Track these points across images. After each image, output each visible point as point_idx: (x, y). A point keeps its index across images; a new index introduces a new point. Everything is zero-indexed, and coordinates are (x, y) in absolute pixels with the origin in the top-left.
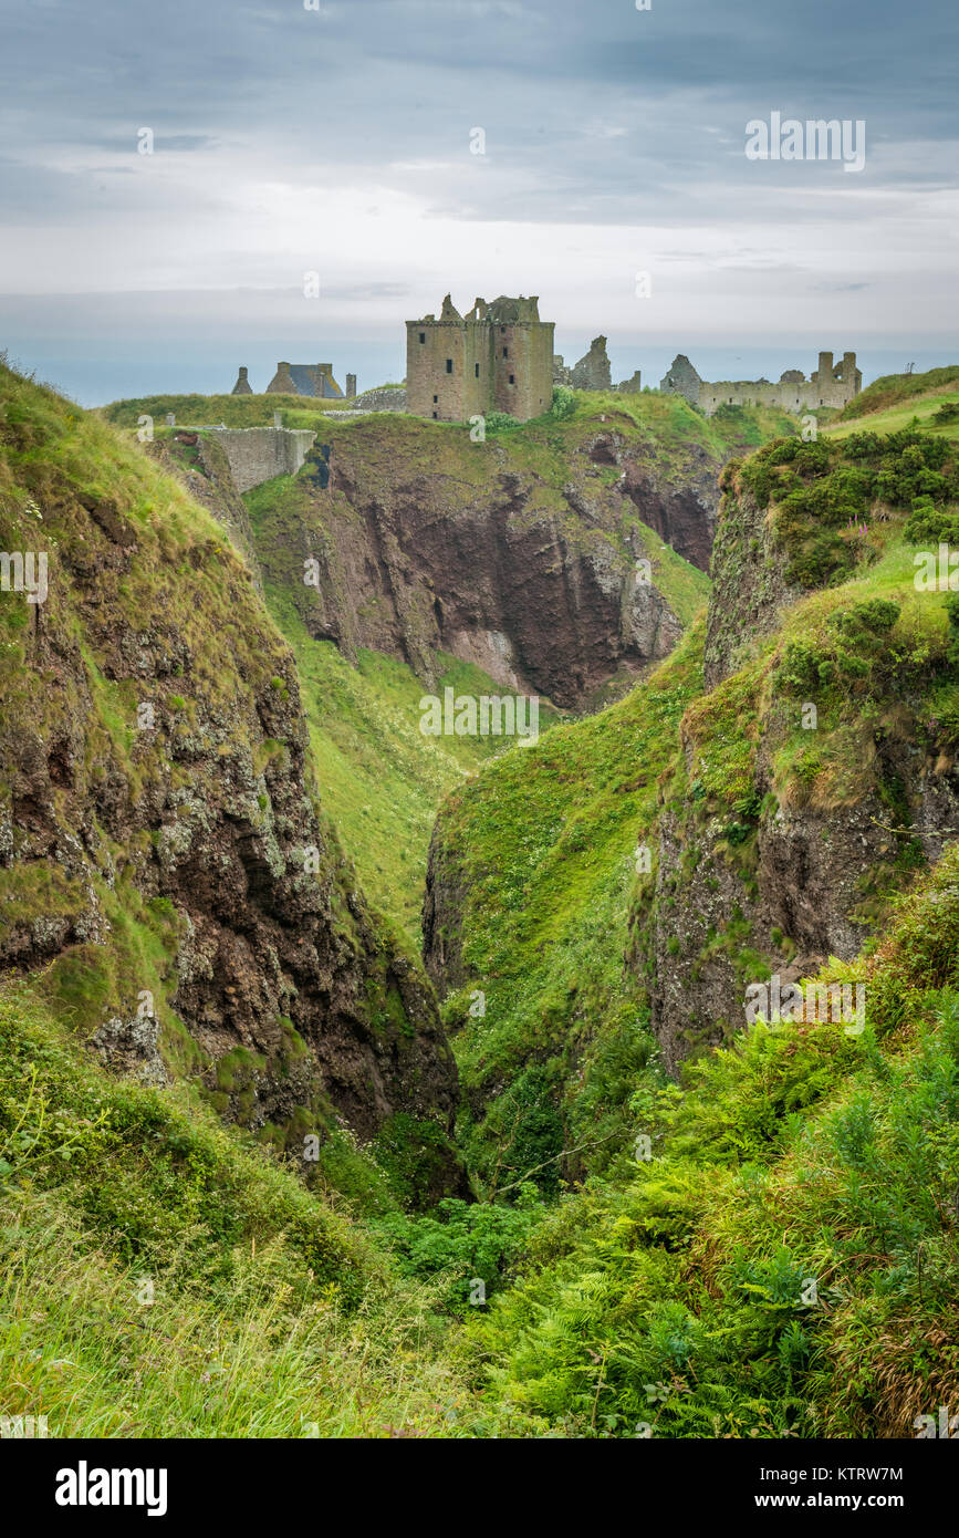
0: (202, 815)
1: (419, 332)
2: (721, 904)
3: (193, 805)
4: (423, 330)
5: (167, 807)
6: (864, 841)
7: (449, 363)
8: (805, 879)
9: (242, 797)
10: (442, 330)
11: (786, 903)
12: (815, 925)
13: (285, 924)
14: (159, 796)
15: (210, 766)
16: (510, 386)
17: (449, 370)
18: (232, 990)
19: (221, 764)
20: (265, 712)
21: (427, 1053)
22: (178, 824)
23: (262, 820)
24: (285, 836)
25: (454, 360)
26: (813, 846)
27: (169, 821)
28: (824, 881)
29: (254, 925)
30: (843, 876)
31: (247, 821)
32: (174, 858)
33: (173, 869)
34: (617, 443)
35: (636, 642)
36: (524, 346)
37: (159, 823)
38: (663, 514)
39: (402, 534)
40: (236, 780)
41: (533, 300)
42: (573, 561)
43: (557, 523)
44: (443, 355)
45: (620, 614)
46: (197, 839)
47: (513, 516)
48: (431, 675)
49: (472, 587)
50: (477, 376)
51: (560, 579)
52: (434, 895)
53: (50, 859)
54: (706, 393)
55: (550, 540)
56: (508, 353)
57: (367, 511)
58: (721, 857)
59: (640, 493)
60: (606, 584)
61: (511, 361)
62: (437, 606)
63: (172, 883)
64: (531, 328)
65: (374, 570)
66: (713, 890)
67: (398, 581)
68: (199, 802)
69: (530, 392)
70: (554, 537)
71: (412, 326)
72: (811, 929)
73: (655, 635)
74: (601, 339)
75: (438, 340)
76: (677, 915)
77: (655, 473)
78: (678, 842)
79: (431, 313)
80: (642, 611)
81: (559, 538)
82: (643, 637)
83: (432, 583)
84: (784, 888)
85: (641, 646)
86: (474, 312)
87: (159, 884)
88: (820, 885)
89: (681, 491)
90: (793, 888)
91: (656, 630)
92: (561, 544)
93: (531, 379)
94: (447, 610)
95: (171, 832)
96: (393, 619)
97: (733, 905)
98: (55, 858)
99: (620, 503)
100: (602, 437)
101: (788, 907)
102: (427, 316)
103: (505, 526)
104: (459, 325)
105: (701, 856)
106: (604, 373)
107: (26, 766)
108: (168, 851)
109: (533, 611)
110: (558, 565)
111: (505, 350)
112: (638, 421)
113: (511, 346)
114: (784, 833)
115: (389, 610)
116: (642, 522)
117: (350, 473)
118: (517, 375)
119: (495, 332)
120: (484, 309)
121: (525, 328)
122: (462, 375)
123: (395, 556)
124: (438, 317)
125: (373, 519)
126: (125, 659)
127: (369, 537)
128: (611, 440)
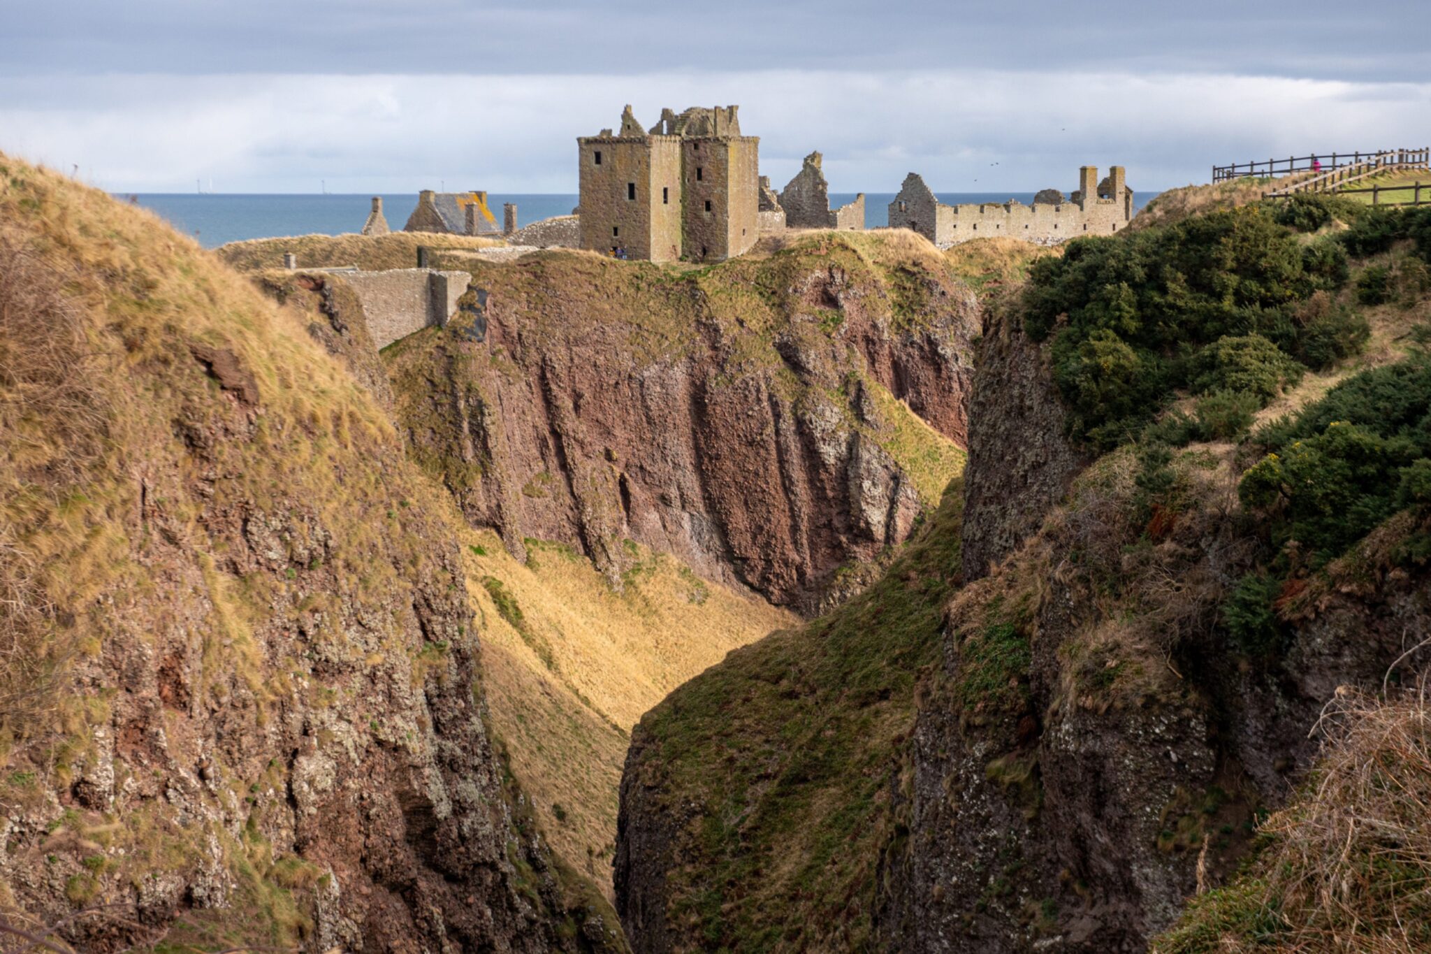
0: (349, 743)
1: (593, 151)
2: (995, 840)
4: (597, 148)
5: (305, 732)
6: (1173, 756)
7: (631, 187)
8: (1102, 805)
9: (397, 719)
10: (621, 148)
11: (1077, 836)
12: (1116, 862)
13: (451, 878)
14: (295, 719)
15: (357, 682)
16: (707, 214)
17: (632, 196)
19: (372, 678)
20: (425, 612)
22: (319, 753)
23: (422, 746)
24: (450, 767)
25: (638, 183)
26: (1109, 763)
27: (306, 751)
28: (1124, 807)
29: (413, 880)
30: (1148, 801)
31: (404, 746)
32: (313, 797)
33: (314, 810)
34: (838, 280)
35: (867, 523)
36: (722, 166)
37: (295, 753)
38: (896, 365)
39: (577, 396)
40: (390, 697)
41: (731, 109)
42: (788, 425)
43: (767, 379)
44: (623, 178)
45: (847, 489)
46: (342, 771)
47: (712, 371)
48: (616, 568)
49: (664, 459)
50: (666, 202)
51: (773, 446)
52: (628, 841)
53: (160, 799)
54: (944, 216)
55: (759, 400)
56: (703, 174)
57: (534, 369)
58: (993, 781)
59: (868, 340)
60: (830, 453)
61: (706, 184)
62: (623, 483)
63: (312, 829)
64: (730, 144)
65: (544, 441)
66: (984, 822)
67: (574, 453)
68: (344, 725)
69: (731, 221)
70: (764, 396)
71: (585, 143)
72: (1110, 868)
73: (890, 516)
74: (814, 156)
75: (617, 160)
76: (940, 854)
77: (885, 317)
78: (938, 763)
79: (607, 128)
80: (874, 484)
81: (771, 397)
82: (876, 516)
83: (615, 455)
84: (1073, 816)
85: (874, 529)
86: (660, 125)
87: (296, 830)
88: (1120, 811)
89: (917, 338)
90: (1085, 817)
91: (892, 508)
92: (775, 405)
93: (731, 205)
94: (635, 488)
95: (309, 766)
96: (568, 500)
97: (1010, 841)
98: (167, 798)
99: (844, 353)
100: (819, 274)
101: (1080, 841)
102: (603, 132)
103: (703, 384)
104: (643, 142)
105: (968, 779)
106: (819, 196)
107: (130, 682)
108: (306, 787)
109: (740, 488)
110: (770, 430)
111: (699, 171)
112: (863, 255)
113: (706, 166)
114: (1072, 747)
115: (564, 488)
116: (873, 377)
117: (512, 323)
118: (714, 201)
119: (687, 149)
120: (672, 122)
121: (722, 143)
122: (647, 201)
123: (570, 423)
124: (616, 133)
125: (543, 378)
126: (250, 548)
127: (538, 401)
128: (832, 276)
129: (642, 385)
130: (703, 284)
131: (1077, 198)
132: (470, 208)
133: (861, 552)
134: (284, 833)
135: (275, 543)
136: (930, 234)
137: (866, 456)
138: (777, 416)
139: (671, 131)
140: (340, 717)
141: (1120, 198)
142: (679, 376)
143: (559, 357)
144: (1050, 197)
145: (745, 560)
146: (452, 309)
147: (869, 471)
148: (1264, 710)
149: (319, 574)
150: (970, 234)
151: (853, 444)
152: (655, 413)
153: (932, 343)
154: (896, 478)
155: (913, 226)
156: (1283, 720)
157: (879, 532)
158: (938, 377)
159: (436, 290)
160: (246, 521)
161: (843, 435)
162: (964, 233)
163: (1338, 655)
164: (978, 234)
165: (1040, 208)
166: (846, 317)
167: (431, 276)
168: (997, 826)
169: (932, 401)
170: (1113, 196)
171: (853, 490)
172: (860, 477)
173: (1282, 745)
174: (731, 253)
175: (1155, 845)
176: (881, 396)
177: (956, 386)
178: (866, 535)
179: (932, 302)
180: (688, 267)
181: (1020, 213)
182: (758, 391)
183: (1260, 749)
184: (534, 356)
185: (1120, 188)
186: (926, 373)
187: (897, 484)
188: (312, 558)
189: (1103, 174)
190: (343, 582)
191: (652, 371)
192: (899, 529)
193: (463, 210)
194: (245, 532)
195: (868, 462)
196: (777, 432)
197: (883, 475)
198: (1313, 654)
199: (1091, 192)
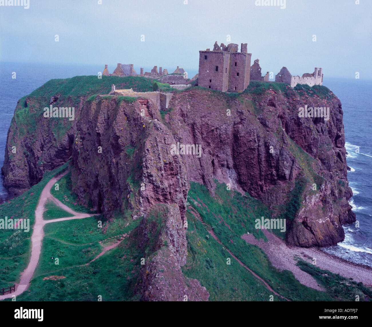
1: (205, 55)
4: (206, 54)
7: (217, 67)
10: (213, 54)
16: (238, 77)
17: (217, 70)
25: (219, 66)
34: (276, 99)
35: (285, 174)
36: (243, 62)
38: (287, 125)
42: (262, 144)
43: (257, 129)
44: (214, 64)
49: (224, 153)
50: (226, 73)
51: (257, 150)
54: (293, 81)
55: (254, 136)
56: (237, 64)
61: (238, 67)
64: (246, 55)
69: (245, 79)
71: (201, 53)
73: (291, 172)
75: (212, 59)
79: (208, 48)
80: (287, 162)
81: (257, 135)
82: (287, 172)
83: (211, 152)
85: (286, 176)
89: (295, 117)
91: (291, 169)
92: (258, 137)
93: (246, 74)
94: (216, 162)
99: (278, 122)
100: (271, 97)
102: (207, 49)
103: (238, 130)
104: (221, 53)
106: (259, 72)
109: (245, 162)
110: (256, 145)
111: (236, 63)
113: (238, 61)
118: (240, 73)
119: (232, 56)
121: (244, 55)
122: (221, 72)
124: (212, 50)
128: (274, 98)
133: (281, 183)
137: (285, 154)
138: (259, 141)
142: (231, 128)
147: (286, 158)
151: (281, 150)
152: (223, 139)
153: (298, 119)
154: (293, 161)
158: (299, 129)
161: (278, 147)
166: (278, 111)
167: (160, 94)
169: (296, 136)
171: (281, 164)
172: (283, 160)
174: (244, 89)
177: (303, 131)
178: (284, 178)
182: (254, 133)
187: (293, 163)
191: (223, 126)
192: (293, 176)
195: (286, 156)
196: (258, 146)
197: (289, 160)
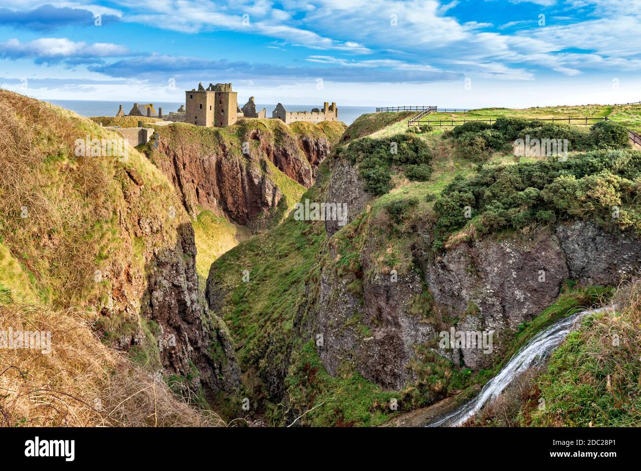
0: (167, 286)
2: (349, 308)
3: (165, 282)
4: (191, 94)
5: (155, 284)
6: (411, 287)
7: (201, 105)
8: (389, 300)
9: (179, 277)
10: (198, 94)
11: (379, 308)
12: (392, 317)
13: (189, 323)
14: (153, 280)
15: (169, 267)
16: (222, 113)
17: (201, 108)
18: (173, 352)
19: (172, 266)
20: (184, 244)
21: (231, 366)
22: (159, 290)
23: (184, 286)
24: (190, 290)
26: (392, 289)
27: (155, 290)
28: (396, 301)
29: (180, 326)
30: (404, 299)
31: (181, 286)
32: (158, 304)
33: (157, 308)
34: (260, 133)
35: (267, 201)
36: (227, 100)
37: (152, 291)
38: (275, 157)
39: (184, 165)
40: (177, 271)
41: (230, 84)
42: (244, 173)
43: (239, 160)
44: (199, 103)
45: (261, 191)
46: (165, 295)
47: (223, 158)
48: (195, 214)
49: (209, 182)
50: (211, 110)
51: (240, 179)
52: (209, 298)
53: (125, 311)
54: (288, 116)
55: (236, 166)
56: (221, 102)
57: (172, 157)
58: (349, 291)
59: (267, 150)
60: (256, 181)
61: (222, 105)
62: (197, 190)
63: (157, 314)
64: (230, 94)
65: (174, 178)
66: (346, 302)
67: (183, 181)
68: (166, 281)
69: (229, 115)
70: (238, 165)
71: (188, 93)
72: (390, 318)
73: (273, 199)
74: (252, 98)
75: (197, 98)
76: (332, 311)
77: (272, 143)
78: (330, 285)
79: (194, 89)
80: (269, 190)
81: (240, 165)
82: (269, 199)
83: (195, 181)
84: (378, 303)
85: (269, 202)
86: (209, 88)
87: (152, 314)
88: (395, 302)
89: (281, 149)
90: (383, 304)
91: (274, 197)
92: (241, 167)
93: (230, 111)
94: (200, 191)
95: (156, 294)
96: (181, 194)
97: (354, 308)
98: (127, 311)
99: (261, 153)
100: (254, 131)
101: (380, 310)
103: (221, 161)
104: (205, 93)
105: (341, 290)
106: (253, 109)
107: (117, 275)
108: (155, 301)
109: (230, 190)
110: (239, 175)
112: (266, 125)
113: (222, 100)
114: (380, 284)
115: (179, 191)
116: (268, 160)
117: (166, 144)
118: (225, 110)
119: (217, 95)
120: (213, 88)
121: (227, 94)
122: (205, 109)
123: (182, 172)
124: (197, 90)
125: (174, 159)
126: (141, 228)
127: (173, 166)
128: (257, 131)
129: (203, 161)
130: (220, 132)
131: (323, 111)
132: (148, 109)
133: (265, 210)
134: (149, 315)
135: (148, 227)
136: (284, 120)
137: (267, 182)
138: (242, 171)
139: (212, 90)
140: (165, 279)
141: (334, 111)
142: (214, 159)
143: (179, 153)
144: (315, 110)
145: (232, 211)
146: (148, 140)
147: (268, 186)
148: (435, 273)
149: (159, 235)
150: (295, 120)
151: (263, 178)
152: (206, 169)
153: (285, 151)
154: (275, 188)
155: (279, 118)
156: (441, 276)
157: (270, 204)
158: (286, 160)
159: (143, 134)
160: (139, 220)
161: (260, 176)
162: (293, 120)
163: (459, 258)
164: (298, 120)
165: (313, 113)
166: (262, 143)
167: (142, 130)
168: (350, 303)
169: (285, 167)
170: (332, 110)
171: (263, 192)
172: (265, 188)
173: (440, 283)
174: (229, 124)
175: (406, 312)
176: (271, 165)
177: (292, 162)
178: (267, 204)
179: (285, 139)
180: (217, 129)
181: (308, 115)
182: (236, 163)
183: (434, 284)
184: (172, 153)
185: (334, 109)
186: (283, 159)
187: (275, 190)
188: (157, 231)
189: (330, 104)
190: (165, 237)
191: (206, 157)
192: (276, 202)
193: (146, 109)
194: (139, 223)
195: (267, 184)
196: (242, 176)
197: (271, 187)
198: (452, 258)
199: (327, 109)
